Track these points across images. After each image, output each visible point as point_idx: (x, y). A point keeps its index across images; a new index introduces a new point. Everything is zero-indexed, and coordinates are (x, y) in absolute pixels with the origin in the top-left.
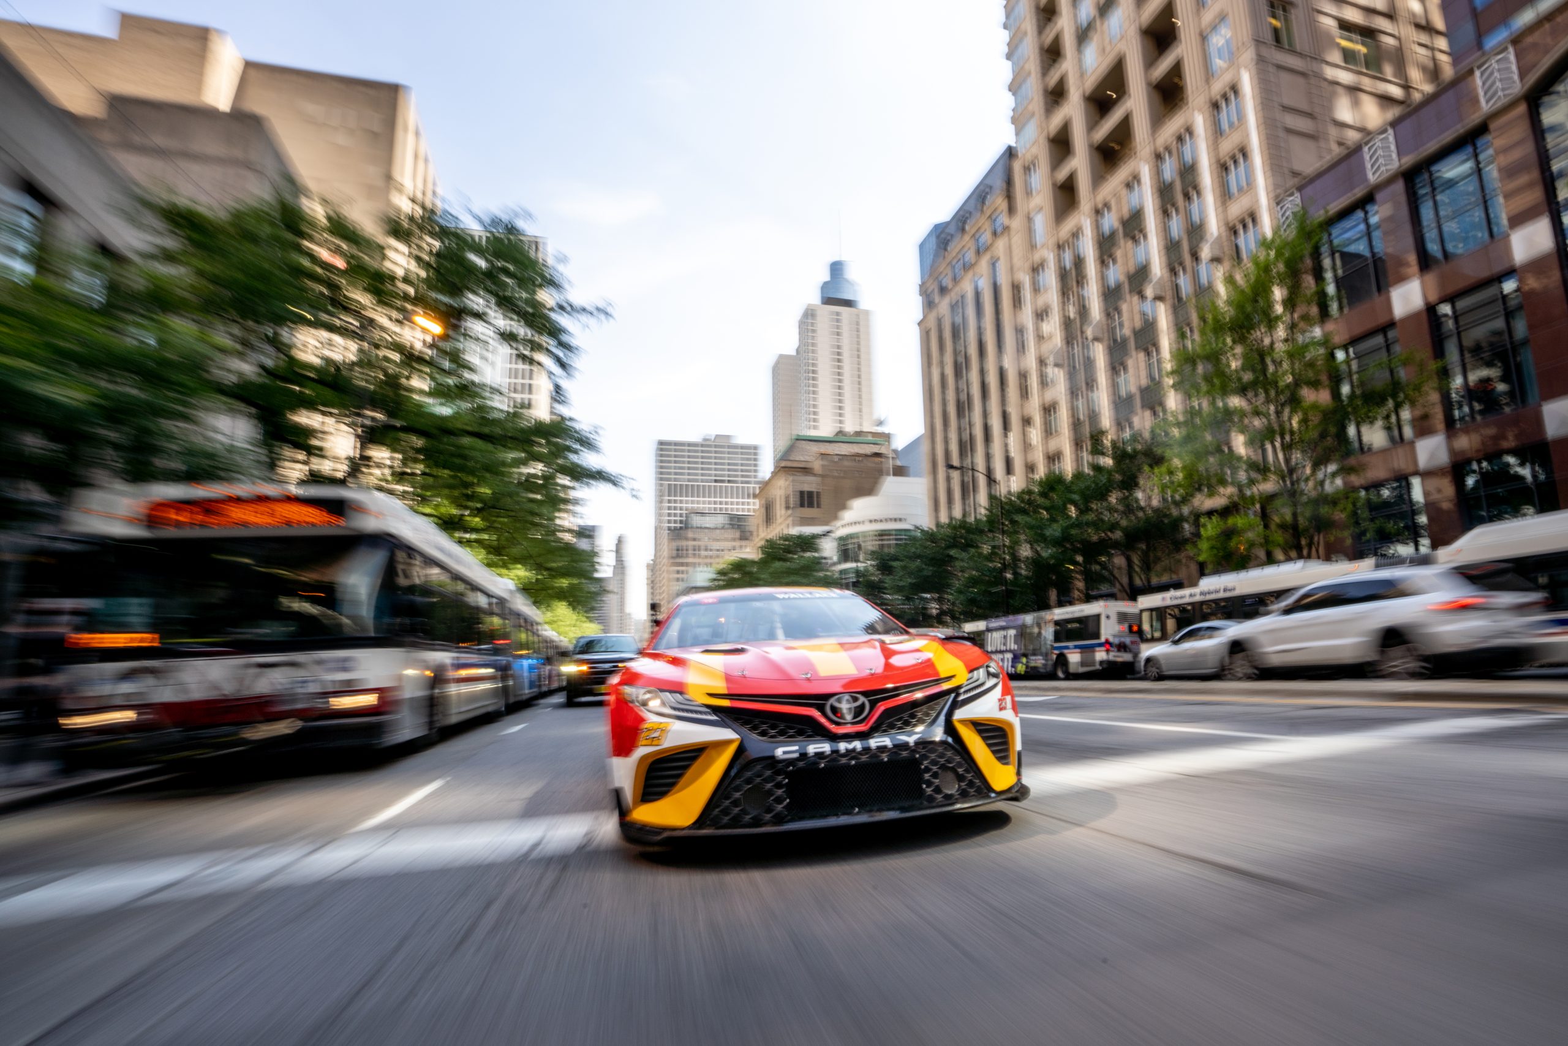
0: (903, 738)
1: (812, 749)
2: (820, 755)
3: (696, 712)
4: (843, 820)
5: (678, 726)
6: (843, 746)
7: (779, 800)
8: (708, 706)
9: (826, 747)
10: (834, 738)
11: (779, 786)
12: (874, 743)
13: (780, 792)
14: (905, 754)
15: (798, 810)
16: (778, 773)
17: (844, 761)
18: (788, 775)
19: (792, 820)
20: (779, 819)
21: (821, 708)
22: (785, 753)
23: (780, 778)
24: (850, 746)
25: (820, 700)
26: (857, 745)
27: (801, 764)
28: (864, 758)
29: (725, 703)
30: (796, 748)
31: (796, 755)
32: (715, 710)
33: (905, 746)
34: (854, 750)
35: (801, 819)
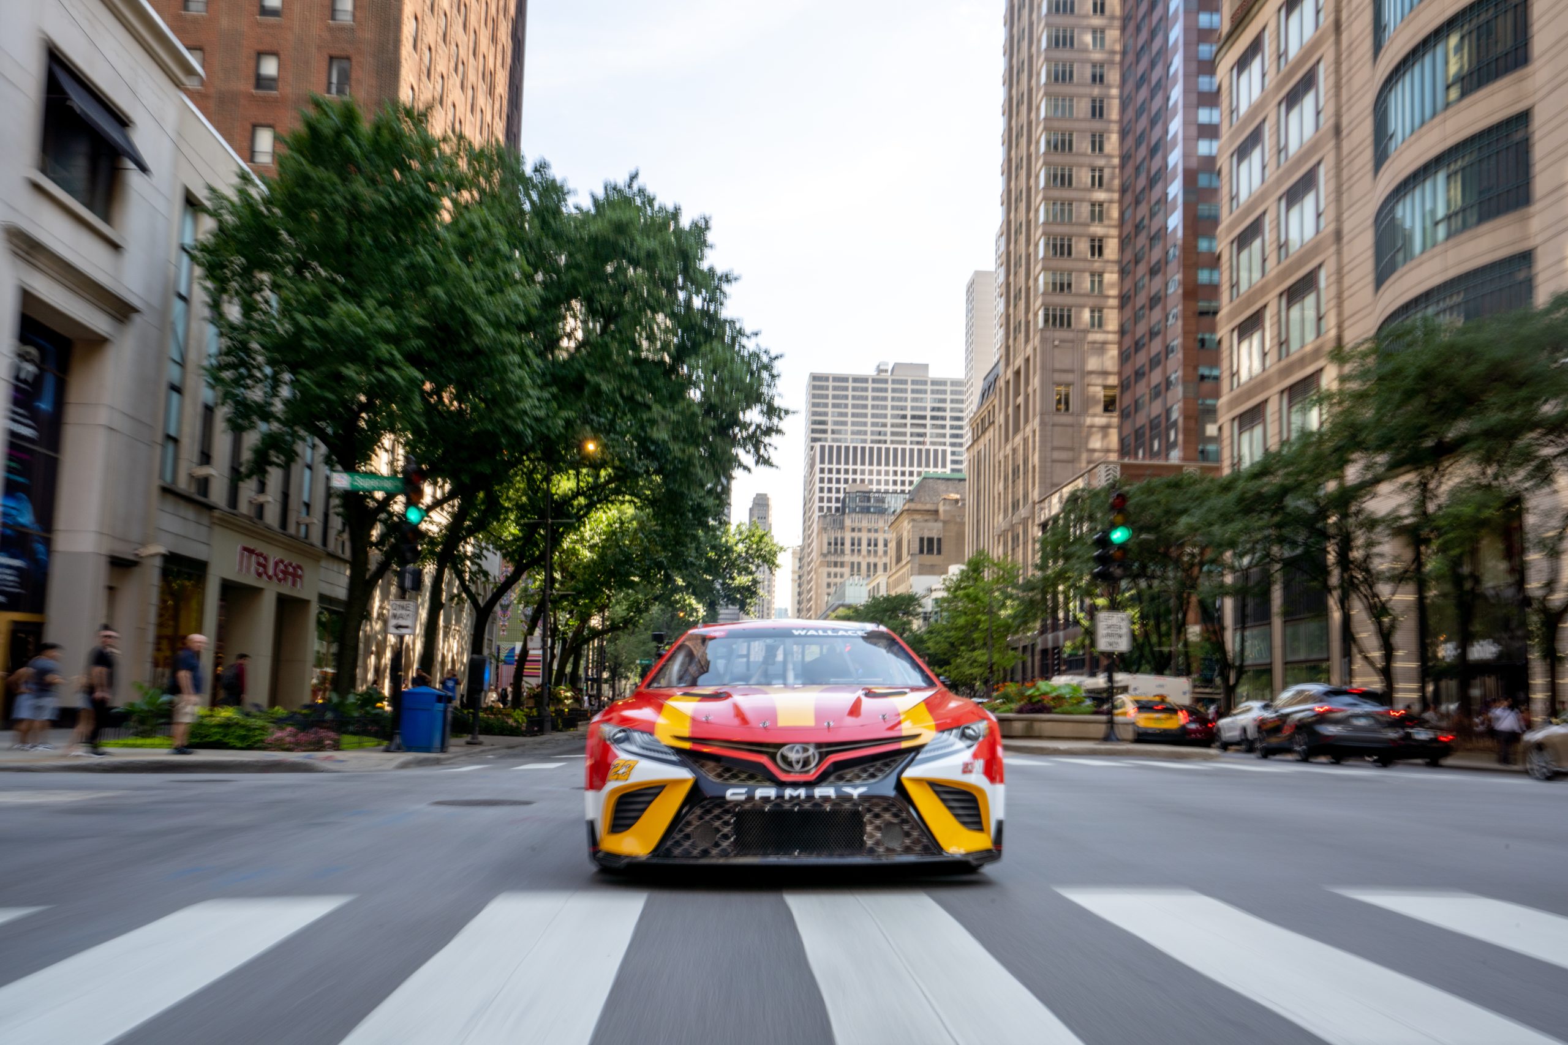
0: (848, 790)
1: (759, 793)
2: (766, 800)
3: (662, 752)
4: (784, 860)
5: (644, 764)
6: (788, 792)
7: (726, 837)
8: (672, 748)
9: (772, 792)
10: (781, 785)
11: (726, 823)
12: (818, 792)
13: (726, 830)
14: (847, 805)
15: (741, 847)
16: (727, 812)
17: (787, 806)
18: (736, 815)
19: (736, 856)
20: (725, 854)
21: (773, 757)
22: (734, 794)
23: (727, 818)
24: (795, 793)
25: (771, 748)
26: (802, 792)
27: (747, 806)
28: (807, 806)
29: (687, 745)
30: (743, 790)
31: (743, 798)
32: (678, 751)
33: (849, 798)
34: (798, 797)
35: (745, 855)
